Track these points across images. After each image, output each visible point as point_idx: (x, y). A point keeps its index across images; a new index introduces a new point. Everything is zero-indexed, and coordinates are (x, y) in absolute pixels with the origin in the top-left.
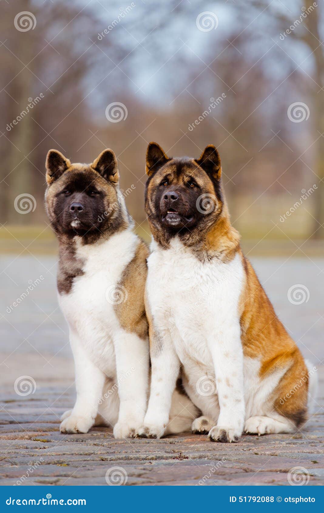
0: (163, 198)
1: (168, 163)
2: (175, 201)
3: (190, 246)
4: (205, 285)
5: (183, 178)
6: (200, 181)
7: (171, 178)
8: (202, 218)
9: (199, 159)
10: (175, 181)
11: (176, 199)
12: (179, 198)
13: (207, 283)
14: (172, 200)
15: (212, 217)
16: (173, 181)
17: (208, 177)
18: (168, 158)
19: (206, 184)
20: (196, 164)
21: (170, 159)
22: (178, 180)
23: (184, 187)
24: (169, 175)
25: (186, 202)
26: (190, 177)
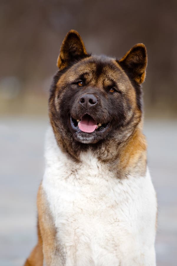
0: (78, 101)
1: (87, 59)
2: (92, 106)
3: (104, 161)
4: (126, 204)
5: (104, 80)
6: (122, 87)
7: (90, 77)
8: (120, 126)
9: (121, 59)
10: (93, 82)
11: (94, 105)
12: (97, 104)
13: (127, 202)
14: (89, 104)
15: (130, 126)
16: (90, 81)
17: (130, 82)
18: (86, 53)
19: (128, 90)
20: (118, 66)
21: (89, 56)
22: (97, 82)
23: (102, 90)
24: (86, 73)
25: (105, 109)
26: (112, 80)
